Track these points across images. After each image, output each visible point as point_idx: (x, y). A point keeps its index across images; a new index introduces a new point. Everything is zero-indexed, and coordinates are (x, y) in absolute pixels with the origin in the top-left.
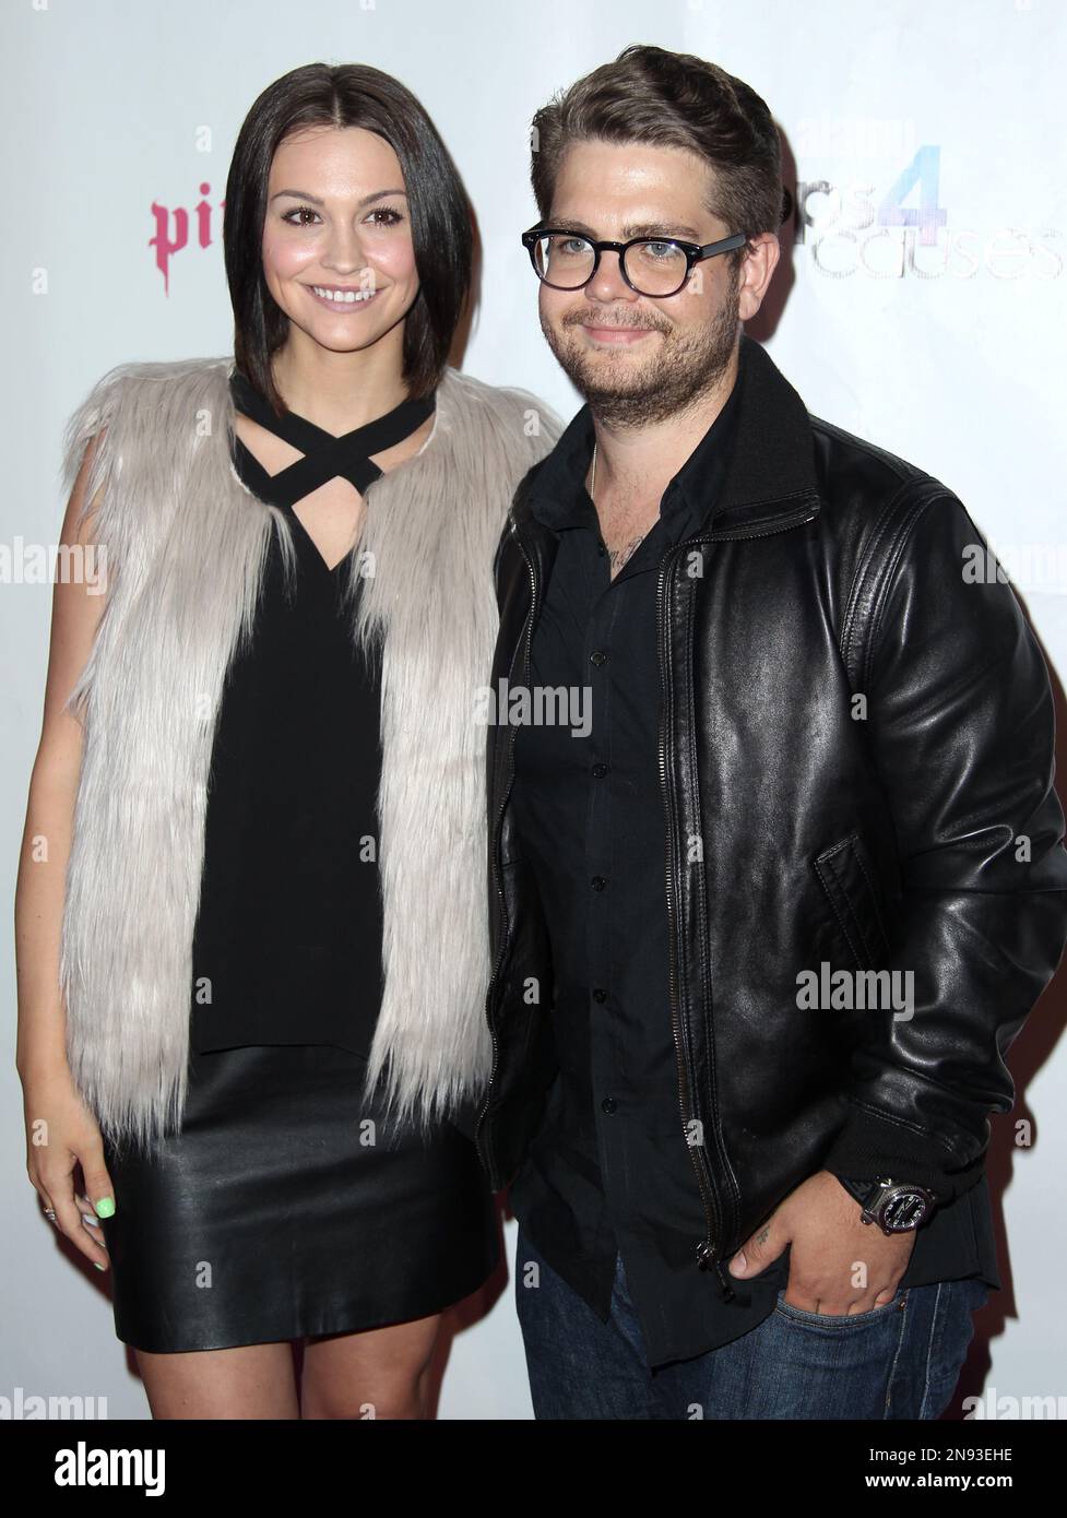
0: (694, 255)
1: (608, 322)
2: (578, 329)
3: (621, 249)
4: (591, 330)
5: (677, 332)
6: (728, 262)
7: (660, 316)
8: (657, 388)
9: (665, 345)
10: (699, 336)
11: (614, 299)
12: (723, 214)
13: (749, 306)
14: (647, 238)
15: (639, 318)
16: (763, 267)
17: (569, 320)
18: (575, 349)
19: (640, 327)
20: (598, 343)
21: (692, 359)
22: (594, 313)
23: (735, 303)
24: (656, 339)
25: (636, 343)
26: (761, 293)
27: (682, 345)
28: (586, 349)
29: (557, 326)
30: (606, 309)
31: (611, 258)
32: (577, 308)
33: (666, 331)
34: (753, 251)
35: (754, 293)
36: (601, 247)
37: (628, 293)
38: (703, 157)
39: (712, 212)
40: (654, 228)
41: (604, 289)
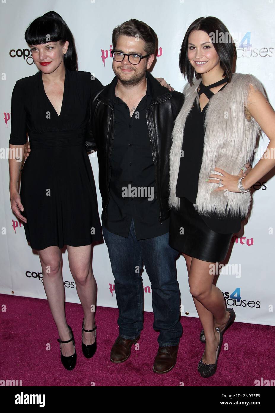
0: (141, 58)
1: (126, 69)
2: (120, 69)
3: (129, 55)
4: (122, 69)
5: (137, 71)
6: (146, 59)
7: (134, 68)
8: (133, 80)
9: (135, 73)
10: (141, 72)
11: (127, 64)
12: (146, 51)
13: (149, 67)
14: (133, 54)
15: (131, 68)
16: (151, 60)
17: (118, 68)
18: (119, 73)
19: (131, 70)
20: (123, 72)
21: (139, 76)
22: (123, 67)
23: (146, 67)
24: (133, 72)
25: (130, 72)
26: (151, 65)
27: (138, 73)
28: (121, 73)
29: (116, 68)
30: (125, 66)
31: (126, 57)
32: (120, 65)
33: (135, 71)
34: (150, 57)
35: (149, 64)
36: (125, 55)
37: (129, 63)
38: (143, 40)
39: (144, 51)
40: (135, 52)
41: (125, 63)
